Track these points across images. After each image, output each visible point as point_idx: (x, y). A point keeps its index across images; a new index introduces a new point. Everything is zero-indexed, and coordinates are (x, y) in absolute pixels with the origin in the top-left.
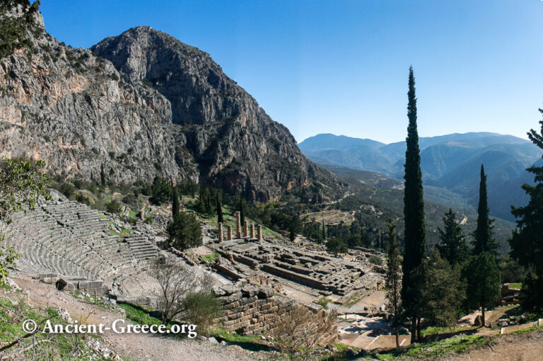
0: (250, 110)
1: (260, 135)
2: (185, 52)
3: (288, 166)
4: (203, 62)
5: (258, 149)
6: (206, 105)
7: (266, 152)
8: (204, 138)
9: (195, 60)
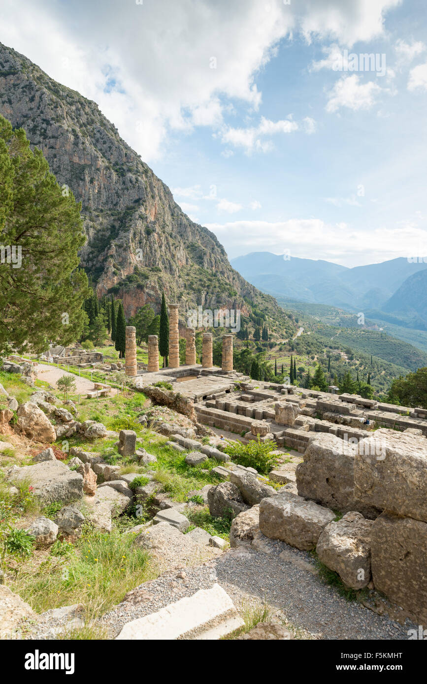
0: (161, 199)
1: (175, 237)
2: (56, 92)
3: (217, 285)
4: (86, 114)
5: (173, 256)
6: (92, 181)
7: (184, 262)
8: (88, 234)
9: (74, 108)
